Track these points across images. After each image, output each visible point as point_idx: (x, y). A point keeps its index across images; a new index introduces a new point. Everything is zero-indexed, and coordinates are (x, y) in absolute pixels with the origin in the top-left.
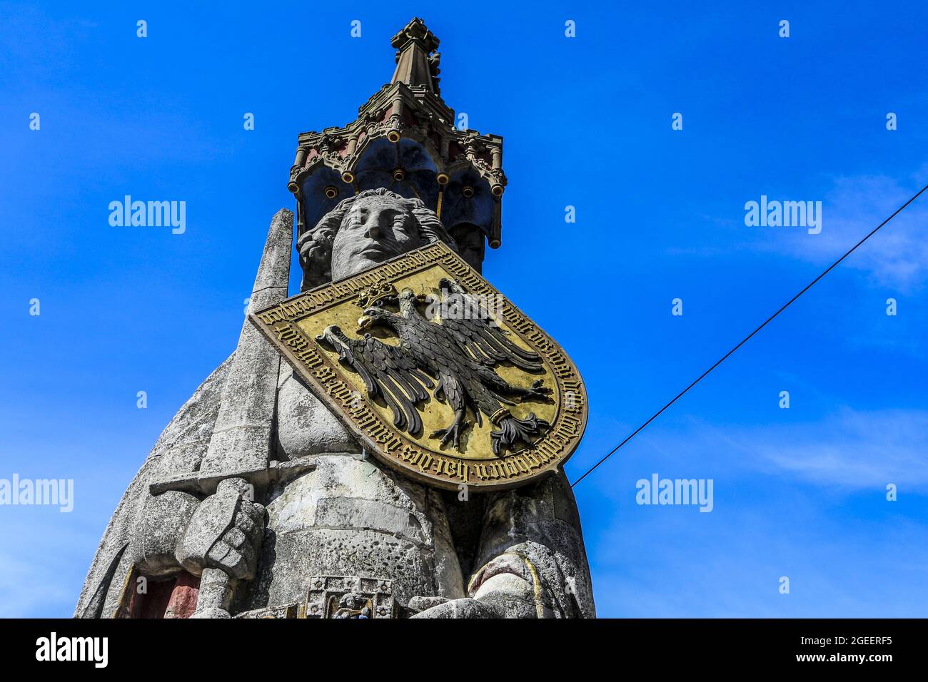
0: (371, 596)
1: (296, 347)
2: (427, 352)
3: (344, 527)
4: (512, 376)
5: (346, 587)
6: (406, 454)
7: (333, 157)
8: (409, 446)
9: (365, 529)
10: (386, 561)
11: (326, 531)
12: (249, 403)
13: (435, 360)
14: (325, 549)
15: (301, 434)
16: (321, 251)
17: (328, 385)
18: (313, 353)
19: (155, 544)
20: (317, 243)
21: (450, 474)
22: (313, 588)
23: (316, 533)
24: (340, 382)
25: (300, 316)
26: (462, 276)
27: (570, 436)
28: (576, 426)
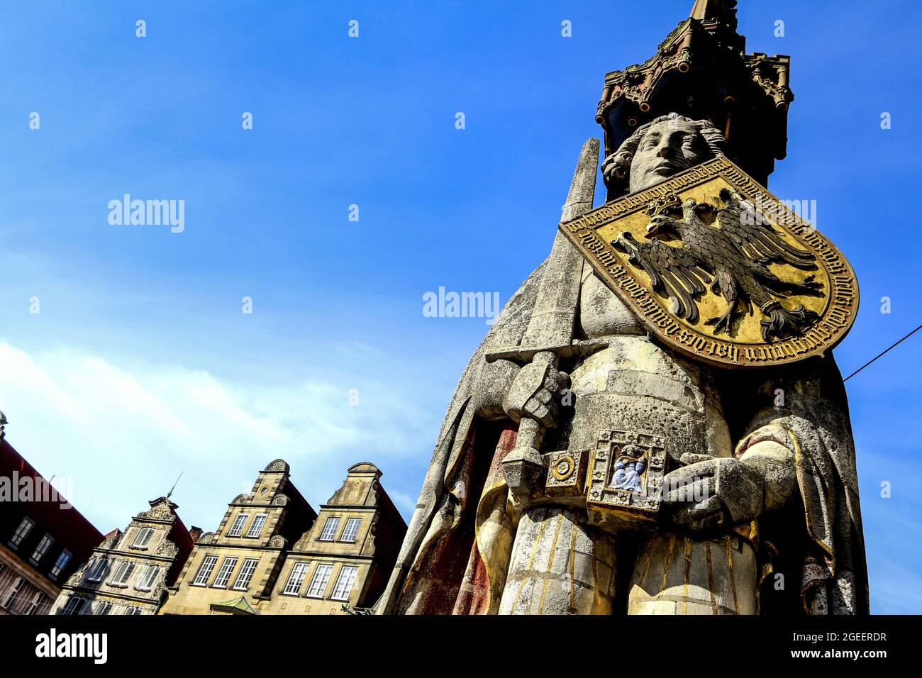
0: (647, 449)
1: (594, 249)
2: (705, 252)
3: (629, 394)
4: (784, 273)
5: (627, 440)
6: (683, 337)
7: (633, 91)
8: (686, 331)
9: (646, 396)
10: (663, 423)
11: (615, 396)
12: (559, 294)
13: (712, 258)
14: (613, 410)
15: (597, 319)
16: (621, 171)
17: (619, 280)
18: (609, 254)
19: (489, 397)
20: (618, 164)
21: (721, 355)
22: (601, 438)
23: (606, 397)
24: (630, 278)
25: (599, 224)
26: (742, 185)
27: (838, 325)
28: (846, 317)
